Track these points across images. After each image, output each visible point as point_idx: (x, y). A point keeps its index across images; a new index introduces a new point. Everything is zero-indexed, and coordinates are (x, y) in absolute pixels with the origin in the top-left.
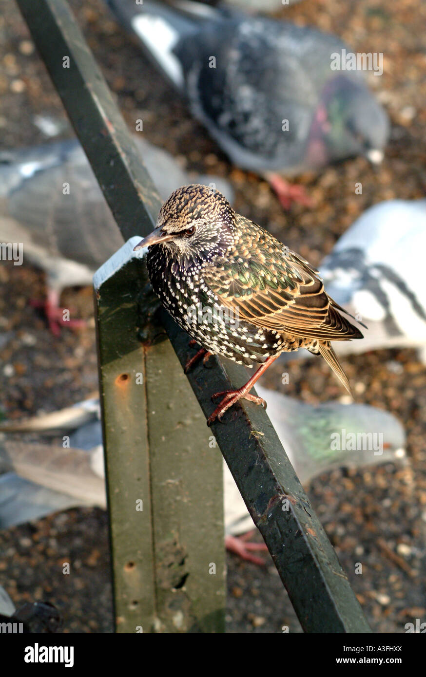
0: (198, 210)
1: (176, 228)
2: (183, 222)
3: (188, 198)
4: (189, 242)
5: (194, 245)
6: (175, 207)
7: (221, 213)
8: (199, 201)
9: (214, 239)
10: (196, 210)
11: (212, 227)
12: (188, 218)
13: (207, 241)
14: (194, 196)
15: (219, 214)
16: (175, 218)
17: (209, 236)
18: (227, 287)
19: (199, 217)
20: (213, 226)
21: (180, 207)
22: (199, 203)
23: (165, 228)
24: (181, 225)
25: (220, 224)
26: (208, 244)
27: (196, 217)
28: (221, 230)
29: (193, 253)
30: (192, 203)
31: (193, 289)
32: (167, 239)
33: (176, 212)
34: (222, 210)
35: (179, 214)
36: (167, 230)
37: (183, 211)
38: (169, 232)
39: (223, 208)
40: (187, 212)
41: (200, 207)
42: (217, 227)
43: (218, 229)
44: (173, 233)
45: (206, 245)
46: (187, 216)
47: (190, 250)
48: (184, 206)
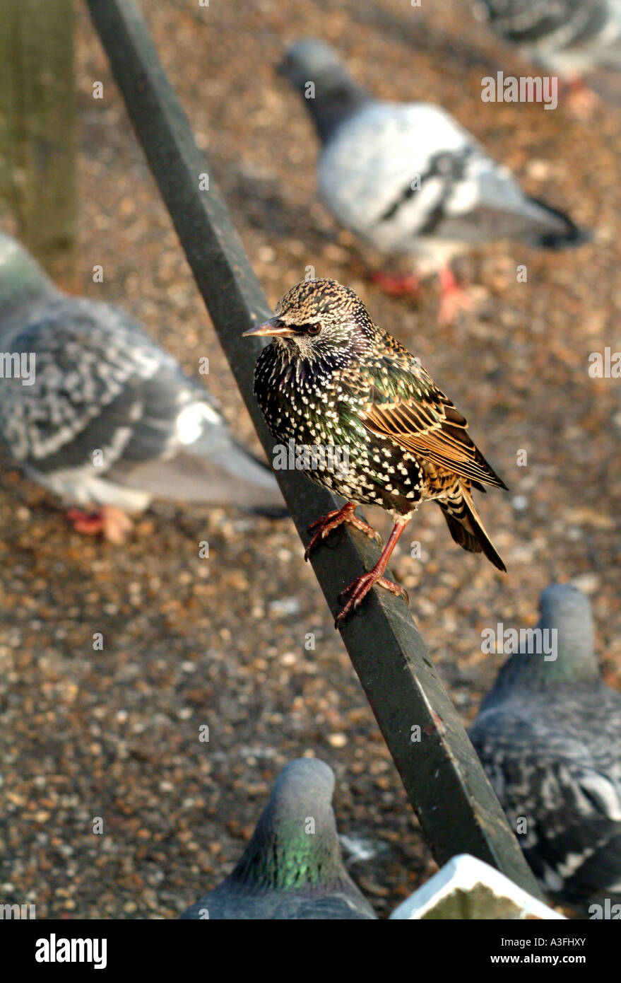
0: (326, 302)
1: (297, 320)
2: (306, 313)
3: (314, 287)
4: (312, 342)
5: (318, 347)
6: (297, 296)
7: (354, 313)
8: (327, 291)
9: (344, 343)
10: (323, 301)
11: (342, 329)
12: (312, 309)
13: (334, 344)
14: (322, 286)
15: (352, 313)
16: (296, 308)
17: (338, 338)
18: (367, 390)
19: (326, 311)
20: (344, 327)
21: (303, 295)
22: (328, 294)
23: (283, 319)
24: (303, 317)
25: (352, 326)
26: (336, 348)
27: (322, 310)
28: (353, 334)
29: (317, 357)
30: (318, 292)
31: (328, 404)
32: (285, 333)
33: (297, 301)
34: (355, 309)
35: (301, 303)
36: (285, 321)
37: (307, 300)
38: (288, 323)
39: (357, 307)
40: (311, 301)
41: (328, 298)
42: (349, 330)
43: (349, 332)
44: (292, 327)
45: (333, 348)
46: (311, 306)
47: (313, 352)
48: (308, 295)
